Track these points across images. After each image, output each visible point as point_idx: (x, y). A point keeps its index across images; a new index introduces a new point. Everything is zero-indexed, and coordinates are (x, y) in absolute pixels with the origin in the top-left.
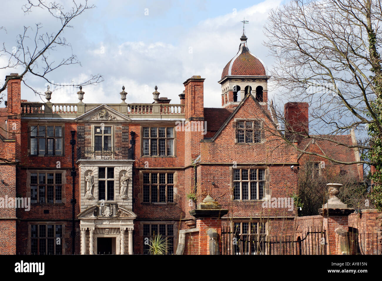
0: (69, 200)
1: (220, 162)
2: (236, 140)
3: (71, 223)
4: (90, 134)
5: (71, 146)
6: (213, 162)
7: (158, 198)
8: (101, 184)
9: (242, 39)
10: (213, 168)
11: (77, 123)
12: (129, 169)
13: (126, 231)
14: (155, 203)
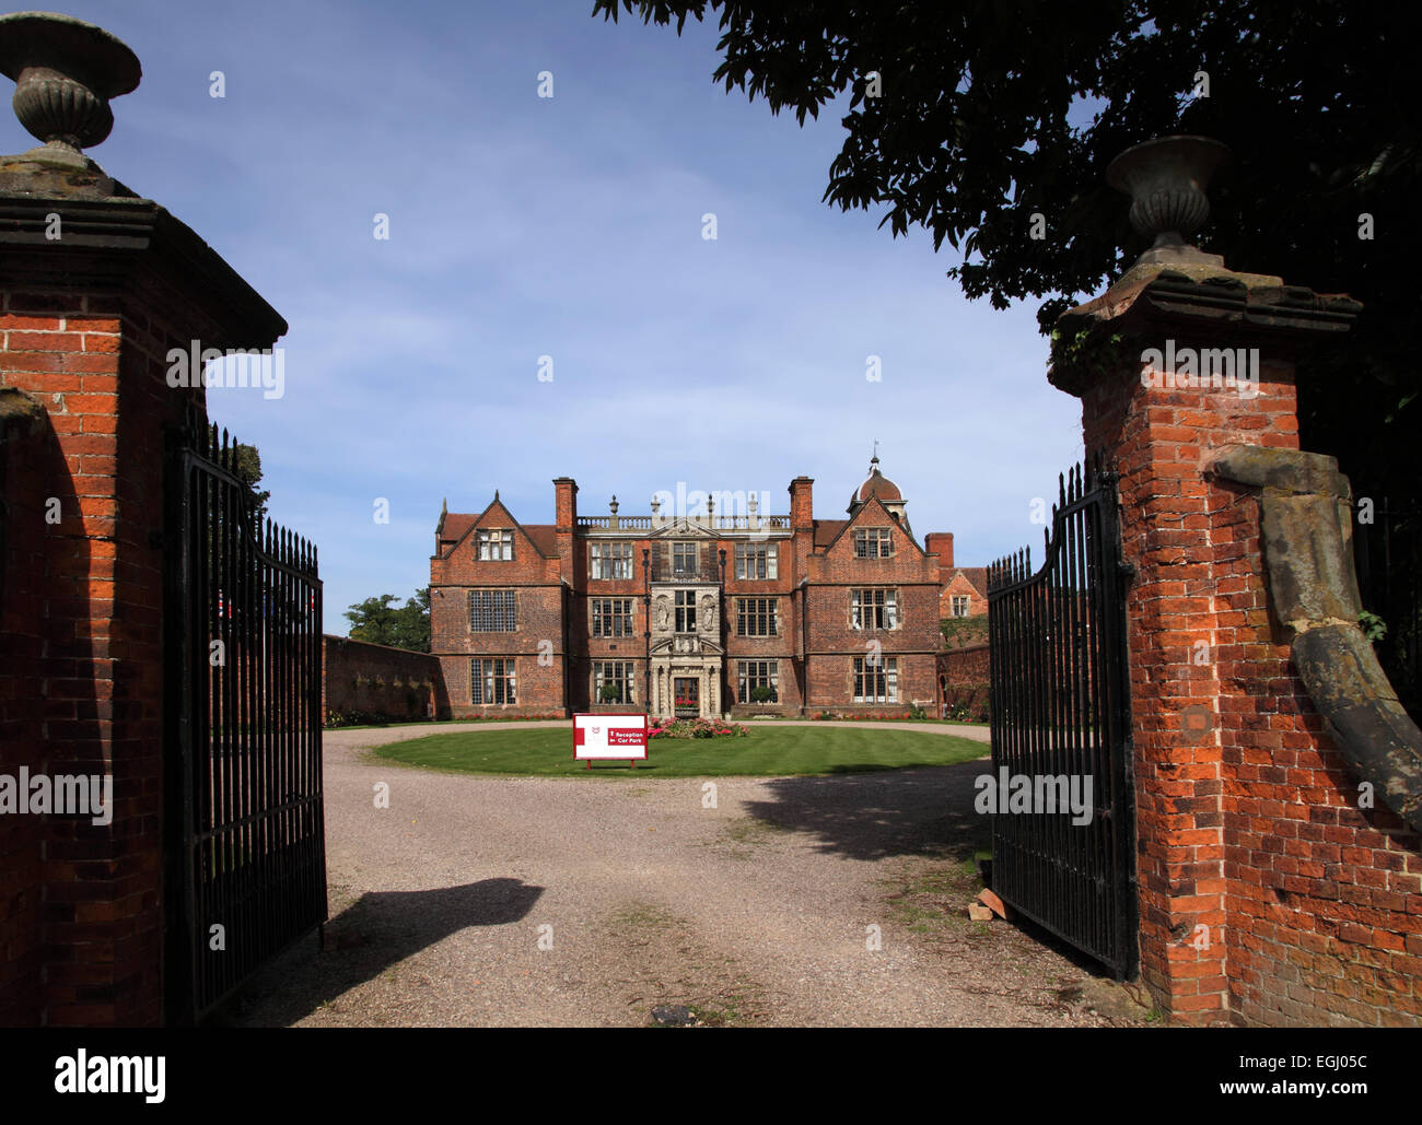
0: (642, 633)
1: (833, 581)
2: (856, 555)
3: (645, 661)
4: (667, 553)
5: (643, 568)
6: (824, 581)
7: (757, 630)
8: (678, 612)
9: (872, 462)
10: (824, 588)
11: (650, 540)
12: (714, 592)
13: (712, 670)
14: (754, 637)
